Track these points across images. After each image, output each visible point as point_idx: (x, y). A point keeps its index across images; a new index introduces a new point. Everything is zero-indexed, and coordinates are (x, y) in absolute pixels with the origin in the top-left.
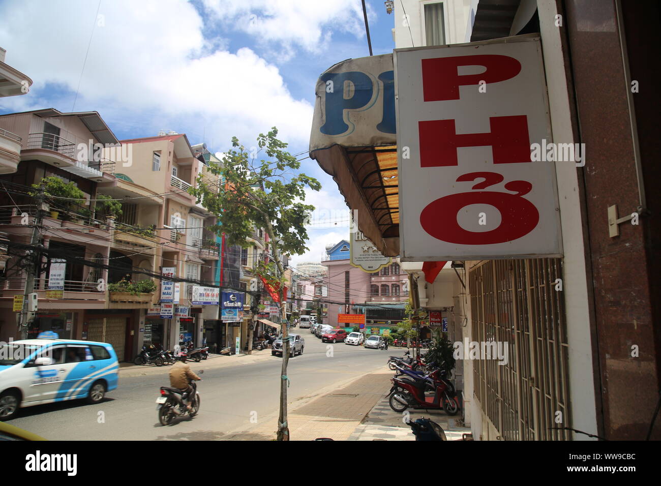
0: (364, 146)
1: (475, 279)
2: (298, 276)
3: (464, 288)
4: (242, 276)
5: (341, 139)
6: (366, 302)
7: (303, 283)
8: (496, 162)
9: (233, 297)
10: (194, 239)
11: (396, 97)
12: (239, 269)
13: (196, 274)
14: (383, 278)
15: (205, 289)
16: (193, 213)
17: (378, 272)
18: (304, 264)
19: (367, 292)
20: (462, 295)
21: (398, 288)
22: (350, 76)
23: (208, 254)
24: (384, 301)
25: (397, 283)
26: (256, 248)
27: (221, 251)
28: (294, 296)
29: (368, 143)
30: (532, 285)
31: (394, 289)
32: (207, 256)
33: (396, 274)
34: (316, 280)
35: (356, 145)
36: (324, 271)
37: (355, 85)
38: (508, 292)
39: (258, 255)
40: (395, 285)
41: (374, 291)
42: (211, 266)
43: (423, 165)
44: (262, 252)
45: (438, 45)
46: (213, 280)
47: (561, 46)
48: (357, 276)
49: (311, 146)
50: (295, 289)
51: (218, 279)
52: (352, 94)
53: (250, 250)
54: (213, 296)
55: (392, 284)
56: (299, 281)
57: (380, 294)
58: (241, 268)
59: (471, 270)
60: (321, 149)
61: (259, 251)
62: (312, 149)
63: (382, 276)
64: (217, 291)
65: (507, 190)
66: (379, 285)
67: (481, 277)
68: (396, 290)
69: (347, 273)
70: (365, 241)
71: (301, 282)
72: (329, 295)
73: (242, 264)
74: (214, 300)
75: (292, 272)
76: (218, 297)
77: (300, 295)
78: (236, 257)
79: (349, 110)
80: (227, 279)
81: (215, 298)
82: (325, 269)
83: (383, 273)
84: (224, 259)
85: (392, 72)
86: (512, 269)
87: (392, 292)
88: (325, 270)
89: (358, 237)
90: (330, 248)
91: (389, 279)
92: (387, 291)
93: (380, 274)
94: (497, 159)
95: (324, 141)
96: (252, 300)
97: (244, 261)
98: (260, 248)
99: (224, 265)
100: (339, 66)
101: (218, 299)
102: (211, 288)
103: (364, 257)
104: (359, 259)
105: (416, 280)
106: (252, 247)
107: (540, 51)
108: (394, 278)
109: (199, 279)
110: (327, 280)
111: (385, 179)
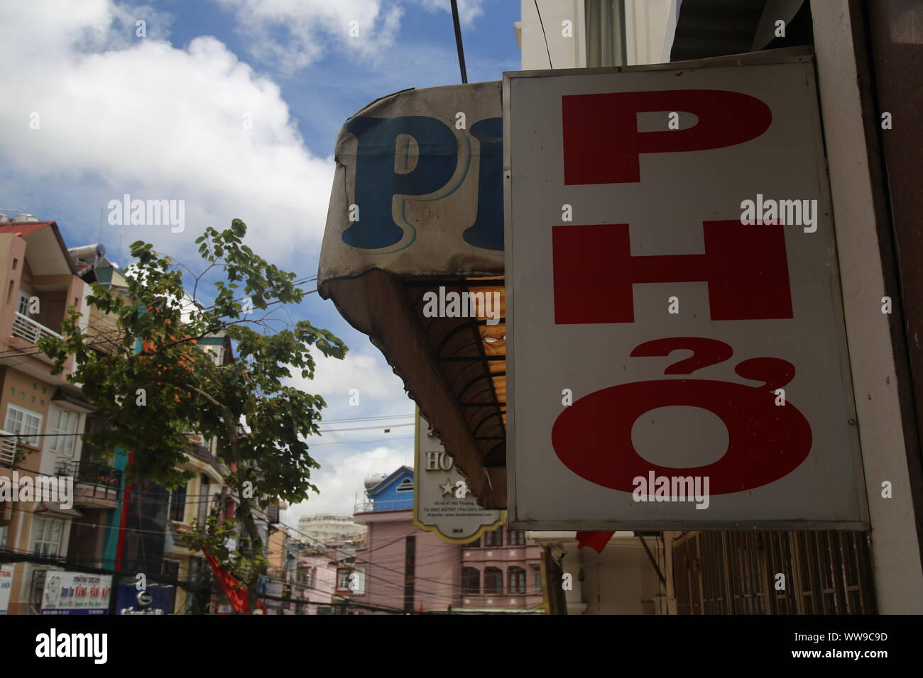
0: (435, 273)
1: (685, 563)
2: (301, 546)
3: (662, 585)
4: (171, 547)
5: (386, 258)
6: (450, 608)
7: (312, 562)
8: (715, 316)
9: (144, 598)
10: (61, 460)
11: (507, 173)
12: (163, 529)
13: (58, 542)
14: (490, 554)
15: (77, 579)
16: (64, 399)
17: (479, 540)
18: (315, 519)
19: (454, 585)
20: (658, 598)
21: (521, 577)
22: (411, 125)
23: (91, 494)
24: (490, 607)
25: (521, 565)
26: (206, 480)
27: (123, 487)
28: (289, 594)
29: (443, 269)
30: (806, 588)
31: (513, 577)
32: (90, 500)
33: (517, 544)
34: (339, 556)
35: (418, 272)
36: (360, 535)
37: (419, 146)
38: (756, 600)
39: (210, 499)
40: (515, 570)
41: (468, 581)
42: (97, 523)
43: (559, 320)
44: (219, 492)
45: (610, 65)
46: (98, 555)
47: (855, 75)
48: (431, 548)
49: (322, 270)
50: (292, 575)
51: (112, 553)
52: (413, 164)
53: (194, 487)
54: (95, 593)
55: (510, 568)
56: (301, 558)
57: (482, 590)
58: (168, 528)
59: (676, 543)
60: (342, 278)
61: (215, 489)
62: (323, 278)
63: (488, 548)
64: (105, 582)
65: (742, 378)
66: (481, 568)
67: (697, 560)
68: (517, 581)
69: (411, 541)
70: (447, 471)
71: (307, 559)
72: (368, 591)
73: (172, 518)
74: (97, 604)
75: (288, 536)
76: (108, 596)
77: (302, 591)
78: (159, 503)
79: (406, 197)
80: (132, 555)
81: (99, 599)
82: (363, 529)
83: (489, 542)
84: (129, 507)
85: (498, 122)
86: (761, 548)
87: (509, 586)
88: (362, 533)
89: (433, 463)
90: (374, 484)
91: (502, 555)
92: (498, 583)
93: (482, 544)
94: (719, 311)
95: (350, 261)
96: (190, 603)
97: (178, 512)
98: (216, 482)
99: (129, 520)
100: (389, 102)
101: (107, 601)
102: (91, 576)
103: (444, 507)
104: (433, 513)
105: (560, 561)
106: (198, 480)
107: (812, 83)
108: (513, 553)
109: (64, 553)
110: (365, 557)
111: (489, 341)
